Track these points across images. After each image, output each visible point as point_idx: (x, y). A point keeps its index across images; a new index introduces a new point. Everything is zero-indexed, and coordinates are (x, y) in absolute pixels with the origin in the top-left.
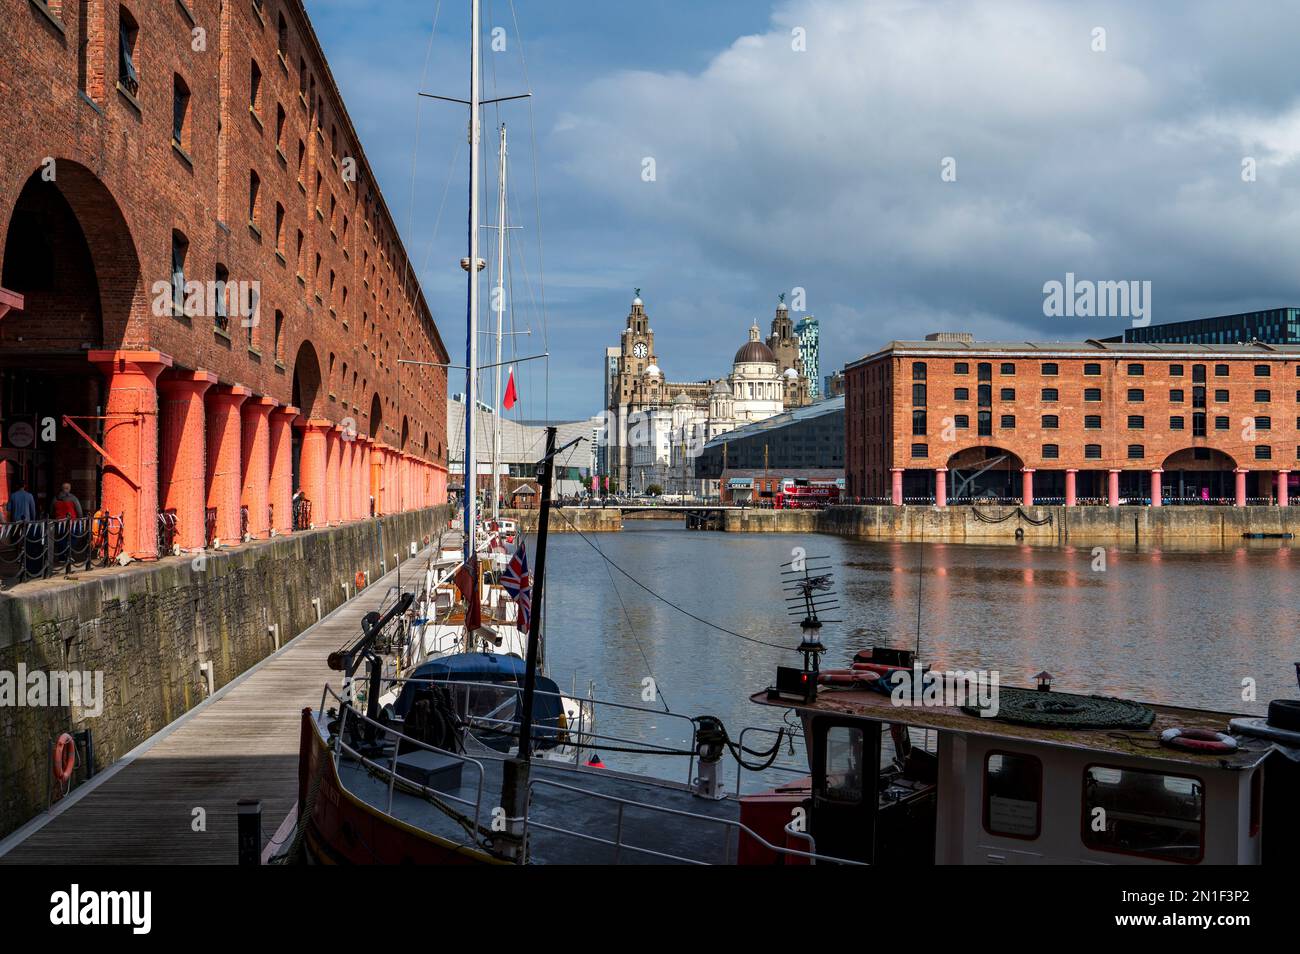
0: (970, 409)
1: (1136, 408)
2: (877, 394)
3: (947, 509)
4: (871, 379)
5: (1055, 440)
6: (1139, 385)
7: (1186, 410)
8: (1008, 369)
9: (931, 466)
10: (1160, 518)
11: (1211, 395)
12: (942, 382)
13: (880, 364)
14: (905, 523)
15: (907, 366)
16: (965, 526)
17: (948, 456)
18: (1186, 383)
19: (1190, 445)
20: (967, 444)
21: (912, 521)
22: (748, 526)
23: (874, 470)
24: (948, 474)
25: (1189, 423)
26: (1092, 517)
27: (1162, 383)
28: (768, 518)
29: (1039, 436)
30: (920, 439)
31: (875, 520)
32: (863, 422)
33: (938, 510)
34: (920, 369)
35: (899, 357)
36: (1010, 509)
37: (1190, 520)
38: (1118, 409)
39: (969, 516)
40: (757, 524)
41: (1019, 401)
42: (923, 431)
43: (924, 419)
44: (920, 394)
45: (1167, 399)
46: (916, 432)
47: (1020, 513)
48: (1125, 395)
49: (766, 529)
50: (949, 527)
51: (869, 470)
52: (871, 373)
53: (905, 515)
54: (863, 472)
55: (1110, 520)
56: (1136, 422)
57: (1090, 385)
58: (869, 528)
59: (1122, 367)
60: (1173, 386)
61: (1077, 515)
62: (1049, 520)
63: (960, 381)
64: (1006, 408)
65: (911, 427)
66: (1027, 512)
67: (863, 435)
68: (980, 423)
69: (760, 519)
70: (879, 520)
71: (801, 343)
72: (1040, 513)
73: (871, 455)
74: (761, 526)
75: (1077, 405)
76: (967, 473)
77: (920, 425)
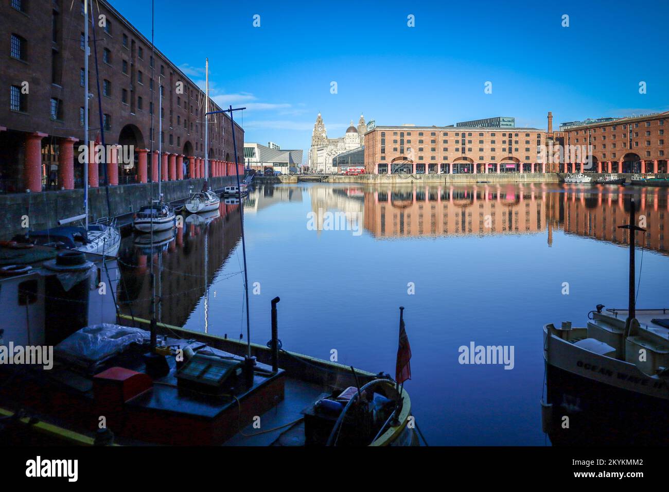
0: (398, 146)
1: (446, 145)
2: (372, 141)
3: (391, 175)
4: (370, 137)
5: (422, 155)
6: (446, 139)
7: (460, 146)
8: (409, 134)
9: (386, 163)
10: (453, 177)
11: (467, 142)
12: (389, 138)
13: (372, 133)
14: (379, 179)
15: (379, 133)
16: (396, 180)
17: (391, 160)
18: (460, 138)
19: (461, 156)
20: (397, 156)
21: (381, 179)
22: (336, 181)
23: (371, 164)
24: (391, 165)
25: (460, 150)
26: (433, 177)
27: (453, 138)
28: (341, 178)
29: (418, 154)
30: (383, 155)
33: (388, 175)
34: (383, 134)
35: (377, 131)
36: (409, 175)
37: (460, 178)
38: (441, 146)
39: (397, 177)
41: (412, 143)
42: (384, 153)
43: (384, 150)
44: (383, 141)
45: (454, 143)
46: (382, 153)
47: (412, 176)
48: (443, 142)
50: (391, 181)
52: (370, 135)
53: (379, 177)
55: (438, 178)
56: (446, 150)
57: (433, 139)
58: (368, 181)
59: (442, 134)
60: (456, 139)
61: (428, 177)
62: (420, 178)
63: (394, 138)
64: (408, 145)
65: (381, 151)
66: (414, 176)
68: (401, 150)
69: (339, 179)
70: (371, 179)
71: (370, 127)
72: (418, 176)
73: (371, 160)
75: (428, 145)
76: (397, 165)
77: (383, 151)
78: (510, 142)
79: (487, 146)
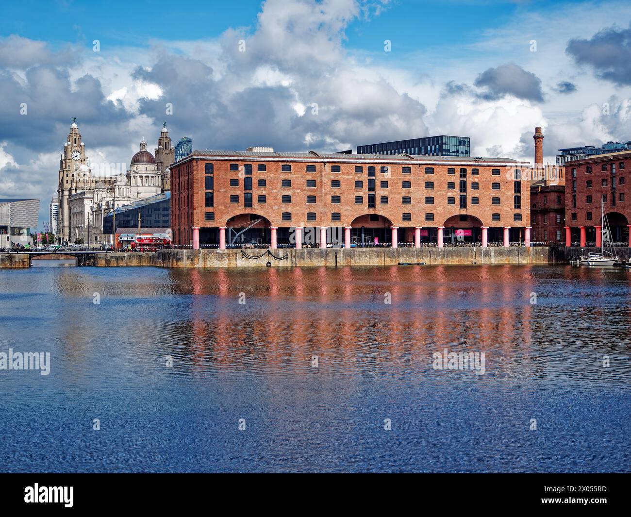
0: (239, 192)
1: (336, 191)
2: (186, 182)
3: (226, 251)
4: (183, 174)
5: (289, 210)
6: (338, 178)
7: (364, 192)
8: (262, 168)
9: (217, 226)
10: (349, 255)
11: (378, 184)
12: (222, 175)
13: (187, 165)
14: (201, 260)
15: (202, 165)
16: (236, 261)
17: (227, 220)
18: (364, 177)
19: (366, 213)
20: (238, 213)
21: (205, 259)
22: (110, 263)
23: (185, 228)
24: (227, 231)
25: (366, 200)
26: (310, 255)
27: (350, 177)
28: (122, 258)
29: (280, 208)
30: (210, 210)
31: (182, 258)
32: (179, 199)
33: (221, 252)
34: (209, 168)
35: (197, 160)
36: (263, 251)
37: (366, 256)
38: (325, 193)
39: (239, 255)
40: (115, 262)
41: (269, 187)
42: (212, 205)
44: (209, 183)
45: (354, 186)
46: (207, 205)
47: (269, 253)
48: (330, 184)
49: (121, 265)
50: (227, 262)
51: (182, 228)
52: (182, 170)
53: (201, 255)
54: (179, 229)
55: (321, 257)
56: (336, 199)
57: (310, 178)
58: (179, 263)
59: (328, 167)
60: (357, 178)
61: (302, 254)
62: (286, 257)
63: (232, 175)
64: (261, 191)
65: (204, 202)
66: (273, 252)
67: (179, 207)
68: (246, 199)
69: (117, 259)
70: (185, 258)
71: (181, 152)
72: (281, 253)
73: (183, 219)
74: (117, 263)
75: (302, 189)
76: (238, 230)
77: (209, 201)
78: (463, 185)
79: (418, 193)
